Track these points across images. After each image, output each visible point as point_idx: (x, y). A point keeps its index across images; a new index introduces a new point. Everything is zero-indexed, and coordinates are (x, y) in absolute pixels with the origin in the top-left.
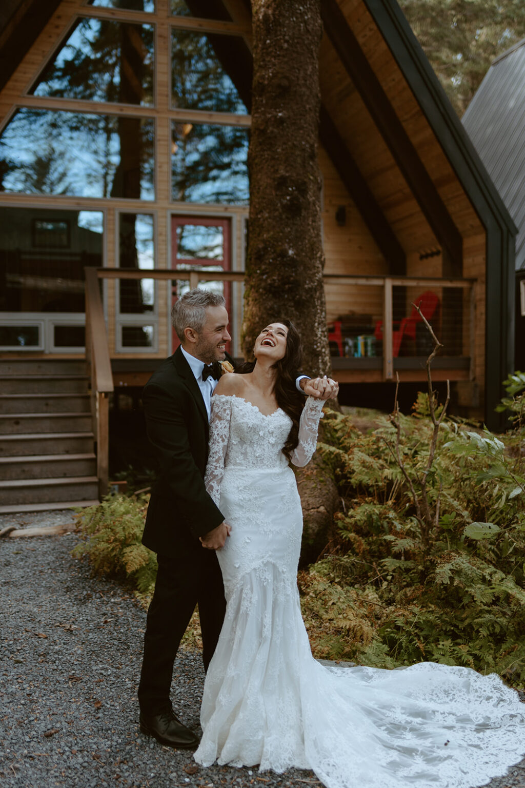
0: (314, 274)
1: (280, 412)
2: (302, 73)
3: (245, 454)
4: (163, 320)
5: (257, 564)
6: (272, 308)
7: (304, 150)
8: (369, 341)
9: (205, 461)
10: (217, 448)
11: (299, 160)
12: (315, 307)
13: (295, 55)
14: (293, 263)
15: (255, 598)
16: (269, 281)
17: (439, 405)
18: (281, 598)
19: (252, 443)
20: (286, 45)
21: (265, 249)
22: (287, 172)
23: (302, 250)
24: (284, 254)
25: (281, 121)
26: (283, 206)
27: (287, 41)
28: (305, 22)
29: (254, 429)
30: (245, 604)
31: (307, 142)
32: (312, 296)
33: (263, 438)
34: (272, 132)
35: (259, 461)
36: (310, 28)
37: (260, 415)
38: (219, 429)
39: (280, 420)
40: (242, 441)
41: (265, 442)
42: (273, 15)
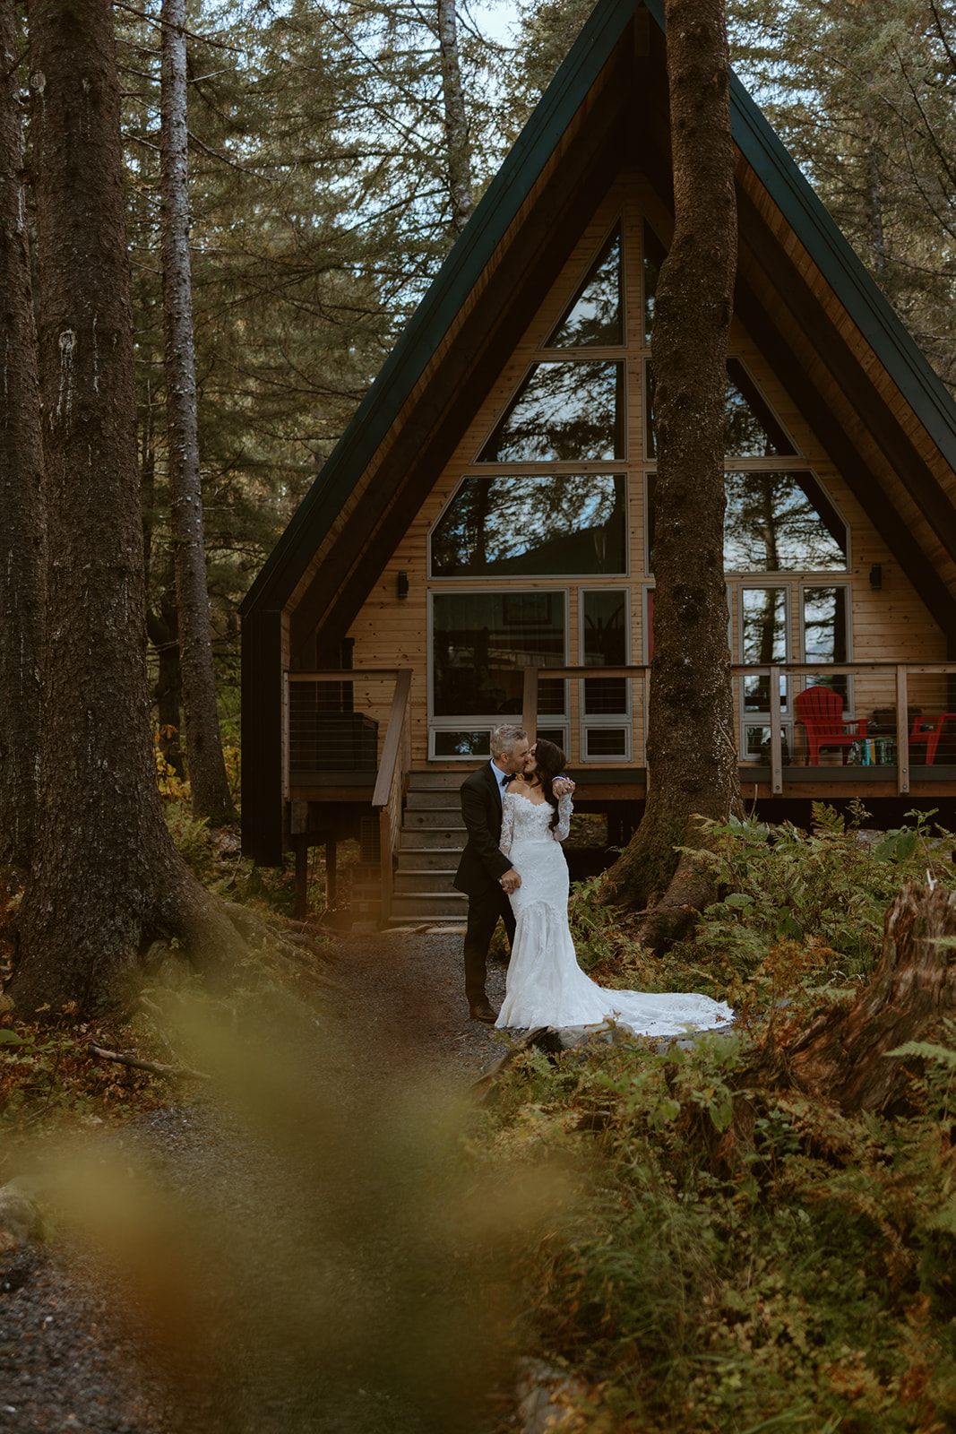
0: (713, 682)
1: (546, 803)
2: (699, 481)
3: (522, 831)
4: (639, 721)
5: (532, 902)
6: (669, 717)
7: (701, 558)
8: (883, 746)
9: (499, 838)
10: (506, 827)
11: (696, 568)
12: (713, 714)
13: (691, 463)
14: (689, 672)
15: (532, 923)
16: (665, 691)
17: (839, 815)
18: (552, 926)
19: (526, 824)
20: (681, 455)
21: (662, 658)
22: (684, 581)
23: (699, 658)
24: (679, 663)
25: (678, 530)
26: (680, 615)
27: (682, 451)
28: (702, 429)
29: (527, 814)
30: (525, 927)
31: (705, 548)
32: (709, 704)
33: (533, 820)
34: (669, 541)
35: (531, 834)
36: (707, 434)
37: (532, 805)
38: (507, 816)
39: (545, 809)
40: (520, 823)
41: (535, 823)
42: (669, 425)
